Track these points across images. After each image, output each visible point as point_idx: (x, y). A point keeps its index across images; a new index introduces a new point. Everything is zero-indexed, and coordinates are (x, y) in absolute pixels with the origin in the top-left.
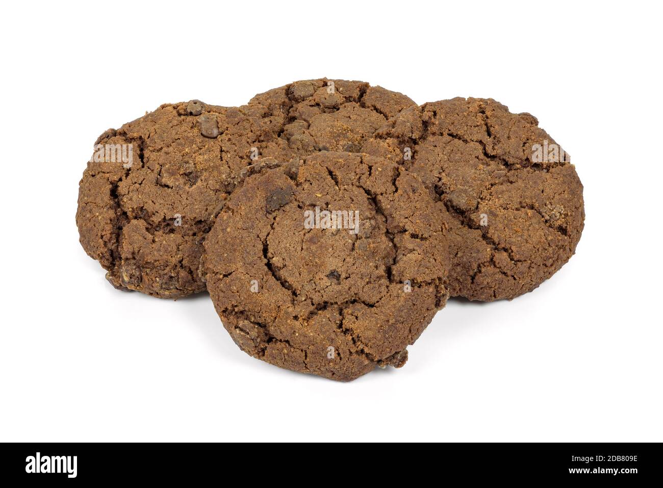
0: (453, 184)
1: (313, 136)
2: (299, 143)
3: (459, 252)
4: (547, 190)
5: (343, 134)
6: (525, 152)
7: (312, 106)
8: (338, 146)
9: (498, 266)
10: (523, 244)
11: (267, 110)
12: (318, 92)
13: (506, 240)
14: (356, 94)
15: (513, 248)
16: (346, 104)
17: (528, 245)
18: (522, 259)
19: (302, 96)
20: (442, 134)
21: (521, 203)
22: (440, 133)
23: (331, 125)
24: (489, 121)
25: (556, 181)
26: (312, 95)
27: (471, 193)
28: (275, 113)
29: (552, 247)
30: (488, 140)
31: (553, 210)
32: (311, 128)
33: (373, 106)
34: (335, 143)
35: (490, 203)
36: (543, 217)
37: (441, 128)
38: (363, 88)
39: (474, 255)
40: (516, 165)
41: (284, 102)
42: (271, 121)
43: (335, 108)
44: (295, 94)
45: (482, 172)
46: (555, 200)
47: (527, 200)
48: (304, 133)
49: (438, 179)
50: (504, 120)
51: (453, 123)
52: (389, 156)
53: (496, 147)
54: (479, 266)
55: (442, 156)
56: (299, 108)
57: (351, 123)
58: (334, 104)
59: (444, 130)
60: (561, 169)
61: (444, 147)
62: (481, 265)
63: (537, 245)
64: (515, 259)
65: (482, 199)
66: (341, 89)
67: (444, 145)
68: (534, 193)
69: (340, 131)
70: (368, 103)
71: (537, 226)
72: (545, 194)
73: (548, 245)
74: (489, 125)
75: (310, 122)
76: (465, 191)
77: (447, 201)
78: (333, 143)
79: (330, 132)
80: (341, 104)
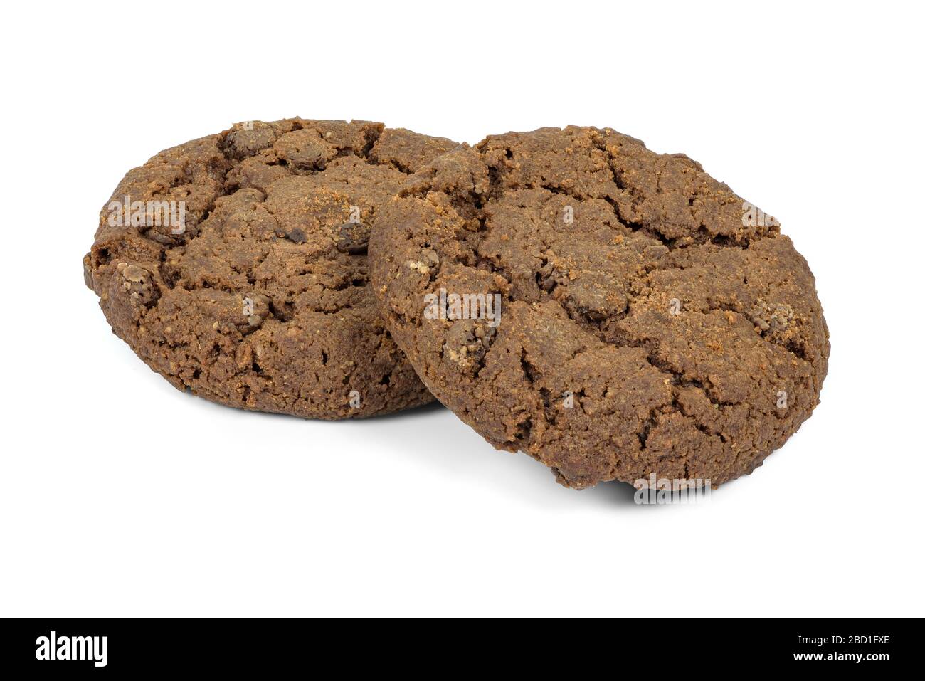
0: (572, 267)
1: (272, 214)
2: (244, 226)
3: (609, 388)
4: (753, 278)
5: (333, 207)
6: (696, 215)
7: (271, 164)
8: (323, 228)
9: (689, 413)
10: (730, 372)
11: (180, 173)
12: (282, 139)
13: (696, 365)
14: (359, 142)
15: (713, 378)
16: (339, 160)
17: (740, 374)
18: (734, 400)
19: (251, 147)
20: (530, 187)
21: (708, 300)
22: (526, 185)
23: (310, 194)
24: (616, 162)
25: (767, 263)
26: (270, 146)
27: (612, 282)
28: (197, 179)
29: (783, 379)
30: (621, 196)
31: (772, 313)
32: (269, 201)
33: (392, 162)
34: (318, 222)
35: (652, 298)
36: (756, 325)
37: (526, 177)
38: (373, 133)
39: (640, 392)
40: (684, 238)
41: (215, 159)
42: (189, 193)
43: (316, 167)
44: (236, 144)
45: (623, 247)
46: (771, 295)
47: (719, 296)
48: (255, 208)
49: (542, 262)
50: (644, 160)
51: (548, 167)
52: (439, 221)
53: (638, 207)
54: (652, 413)
55: (540, 221)
56: (244, 167)
57: (350, 190)
58: (314, 160)
59: (532, 179)
60: (769, 242)
61: (541, 208)
62: (657, 412)
63: (757, 374)
64: (721, 400)
65: (634, 294)
66: (329, 134)
67: (540, 204)
68: (728, 283)
69: (328, 202)
70: (383, 157)
71: (749, 340)
72: (751, 286)
73: (775, 375)
74: (617, 169)
75: (268, 191)
76: (600, 279)
77: (567, 299)
78: (314, 223)
79: (307, 204)
80: (329, 161)
